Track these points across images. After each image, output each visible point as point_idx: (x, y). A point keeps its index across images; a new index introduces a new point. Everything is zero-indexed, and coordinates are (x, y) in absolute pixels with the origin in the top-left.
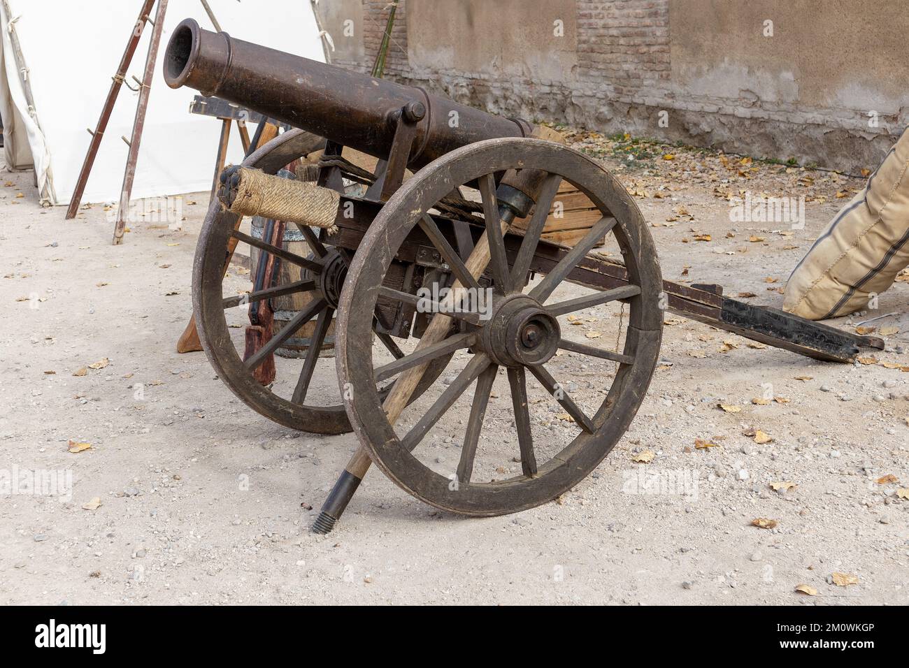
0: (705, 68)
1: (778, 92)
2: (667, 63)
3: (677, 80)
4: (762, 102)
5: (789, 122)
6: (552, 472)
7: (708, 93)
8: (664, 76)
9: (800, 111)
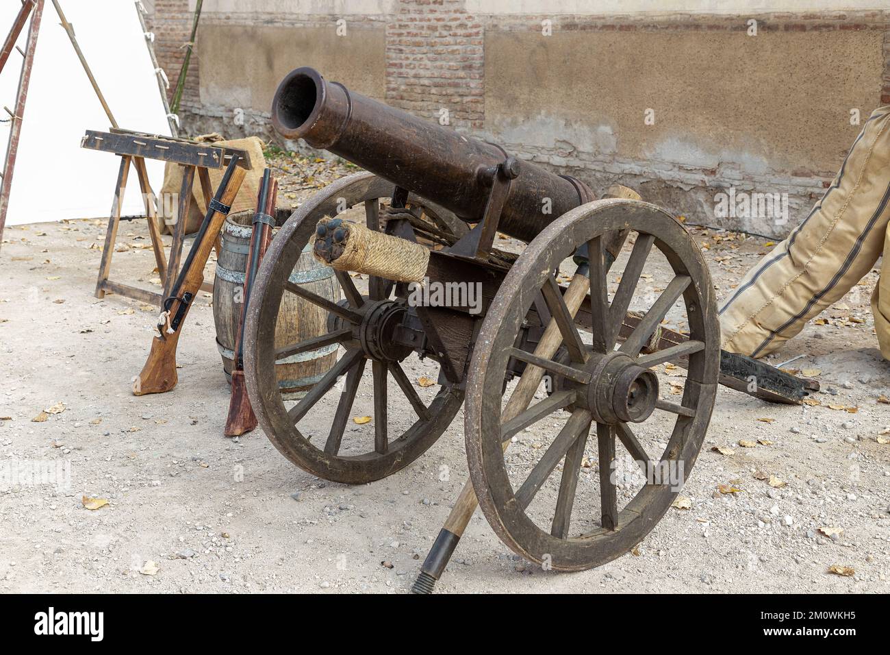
0: (521, 119)
1: (596, 144)
2: (481, 112)
3: (491, 129)
4: (578, 152)
5: (605, 172)
6: (629, 524)
7: (522, 142)
8: (478, 124)
9: (617, 162)
